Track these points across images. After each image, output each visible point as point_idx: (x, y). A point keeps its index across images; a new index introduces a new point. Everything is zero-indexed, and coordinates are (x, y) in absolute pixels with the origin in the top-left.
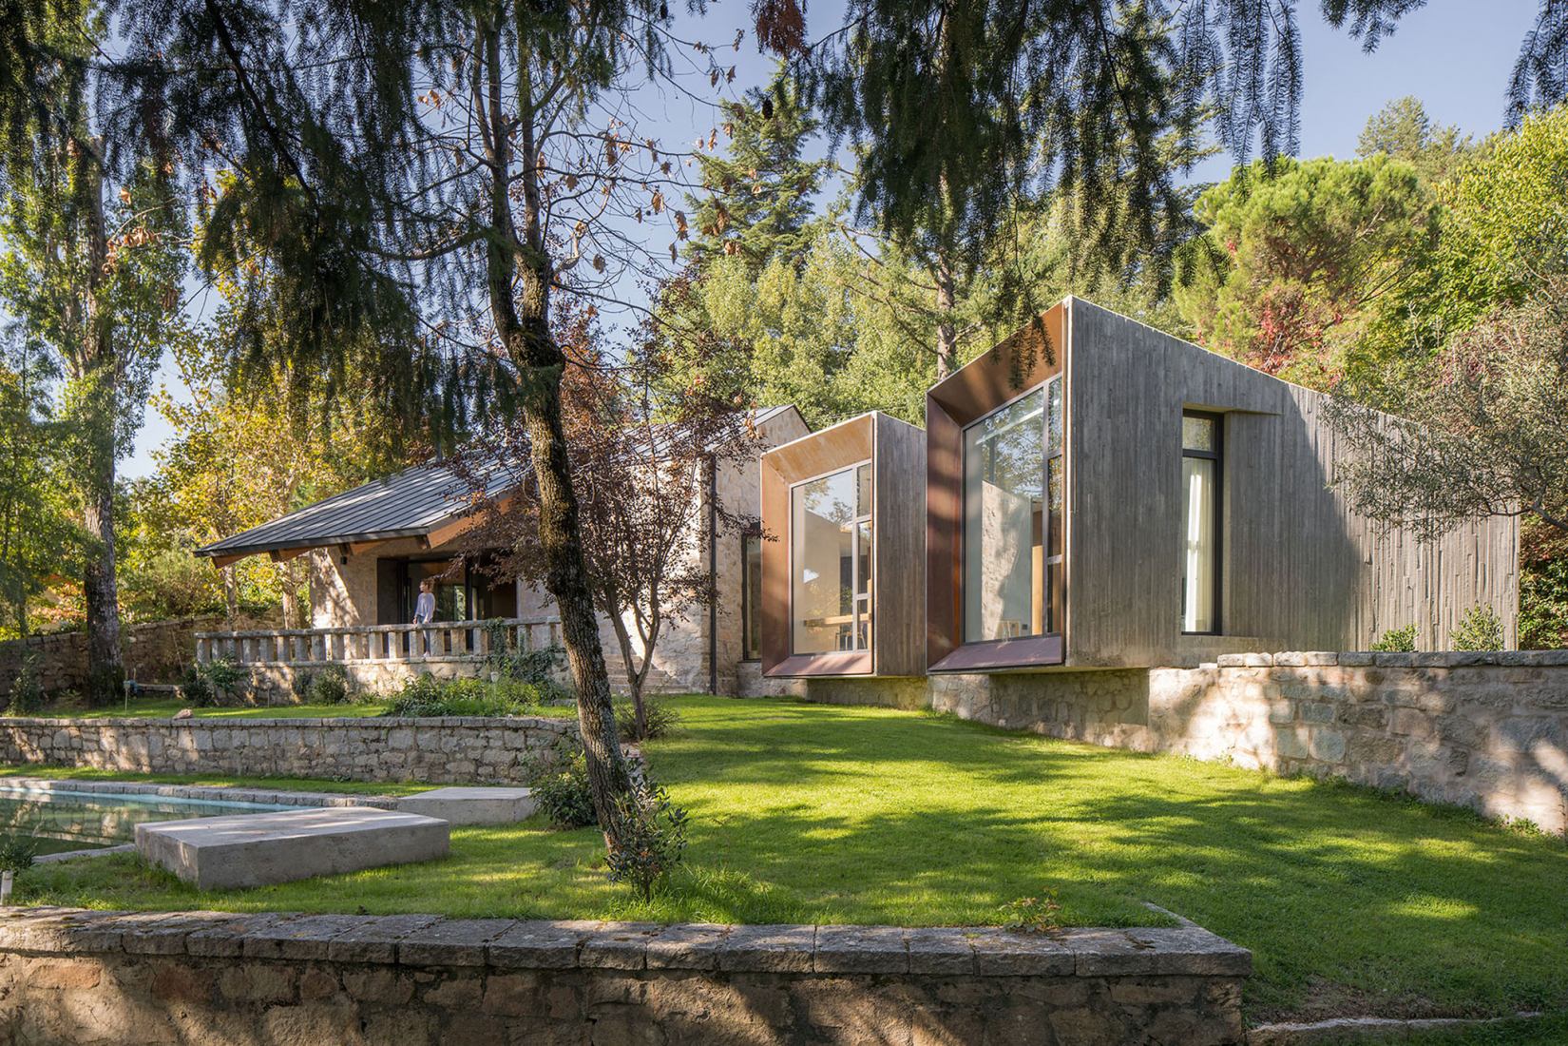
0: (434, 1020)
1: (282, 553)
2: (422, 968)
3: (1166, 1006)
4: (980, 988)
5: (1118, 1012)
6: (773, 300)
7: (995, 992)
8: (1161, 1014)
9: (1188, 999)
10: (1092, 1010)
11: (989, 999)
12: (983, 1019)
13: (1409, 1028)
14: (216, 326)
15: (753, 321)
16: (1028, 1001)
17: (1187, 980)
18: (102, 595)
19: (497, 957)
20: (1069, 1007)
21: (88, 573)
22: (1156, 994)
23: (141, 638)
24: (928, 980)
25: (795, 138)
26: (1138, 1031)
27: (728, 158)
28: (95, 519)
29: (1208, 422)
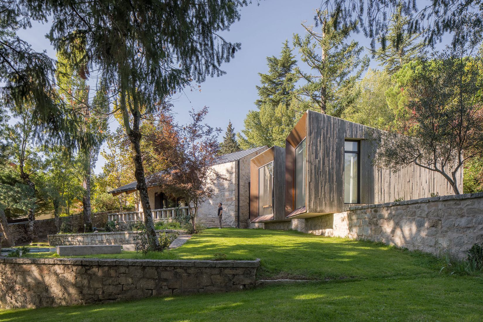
0: (89, 277)
1: (128, 192)
2: (87, 266)
3: (237, 275)
4: (196, 270)
5: (226, 276)
6: (279, 115)
7: (199, 271)
8: (236, 277)
9: (241, 273)
10: (220, 275)
11: (198, 273)
12: (197, 277)
13: (296, 282)
14: (117, 133)
15: (273, 122)
16: (206, 273)
17: (242, 269)
18: (87, 204)
19: (101, 263)
20: (215, 274)
21: (84, 199)
22: (234, 272)
23: (98, 216)
24: (185, 268)
25: (290, 66)
26: (231, 280)
27: (269, 74)
28: (86, 185)
29: (357, 143)
